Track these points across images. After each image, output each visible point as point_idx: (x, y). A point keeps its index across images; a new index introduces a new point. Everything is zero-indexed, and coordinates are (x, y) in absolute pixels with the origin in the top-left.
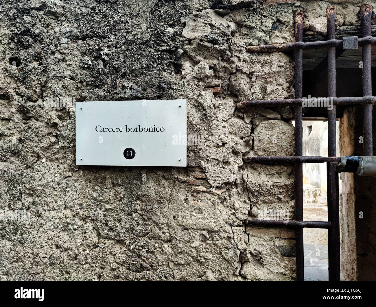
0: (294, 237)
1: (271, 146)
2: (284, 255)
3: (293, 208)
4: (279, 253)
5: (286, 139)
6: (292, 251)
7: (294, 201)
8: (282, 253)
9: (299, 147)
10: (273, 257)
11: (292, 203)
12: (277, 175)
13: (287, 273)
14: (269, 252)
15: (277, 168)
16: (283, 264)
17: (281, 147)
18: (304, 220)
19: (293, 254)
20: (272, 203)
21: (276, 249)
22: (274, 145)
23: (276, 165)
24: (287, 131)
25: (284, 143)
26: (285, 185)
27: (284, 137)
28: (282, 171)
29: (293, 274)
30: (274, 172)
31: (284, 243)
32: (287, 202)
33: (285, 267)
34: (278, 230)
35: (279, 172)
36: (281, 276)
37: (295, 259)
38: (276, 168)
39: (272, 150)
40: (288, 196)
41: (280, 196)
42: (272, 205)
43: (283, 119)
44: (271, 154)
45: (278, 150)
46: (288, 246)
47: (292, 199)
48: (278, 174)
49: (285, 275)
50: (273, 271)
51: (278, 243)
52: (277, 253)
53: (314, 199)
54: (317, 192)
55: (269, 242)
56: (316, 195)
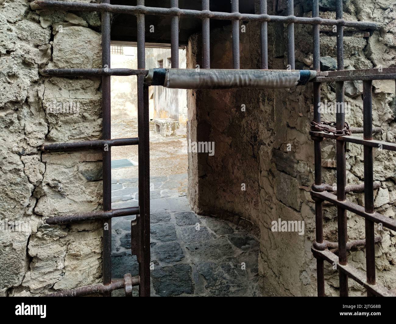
0: (101, 159)
1: (74, 56)
2: (89, 180)
3: (100, 126)
4: (84, 178)
5: (92, 49)
6: (100, 175)
7: (102, 119)
8: (87, 179)
9: (106, 58)
10: (77, 185)
11: (100, 121)
12: (82, 91)
13: (93, 199)
14: (72, 179)
15: (83, 82)
16: (89, 190)
17: (87, 58)
18: (112, 138)
19: (101, 178)
20: (75, 123)
21: (80, 175)
22: (78, 56)
23: (81, 79)
24: (94, 40)
25: (90, 54)
26: (91, 102)
27: (90, 47)
28: (88, 85)
29: (100, 199)
30: (78, 87)
31: (91, 167)
32: (94, 120)
33: (91, 193)
34: (83, 153)
35: (84, 87)
36: (86, 204)
37: (102, 182)
38: (81, 82)
39: (76, 62)
40: (96, 114)
41: (85, 114)
42: (76, 126)
43: (90, 27)
44: (75, 66)
45: (83, 61)
46: (95, 170)
47: (100, 117)
48: (83, 89)
49: (91, 202)
50: (76, 200)
51: (83, 167)
52: (81, 180)
53: (173, 131)
54: (175, 125)
55: (72, 168)
56: (175, 128)
